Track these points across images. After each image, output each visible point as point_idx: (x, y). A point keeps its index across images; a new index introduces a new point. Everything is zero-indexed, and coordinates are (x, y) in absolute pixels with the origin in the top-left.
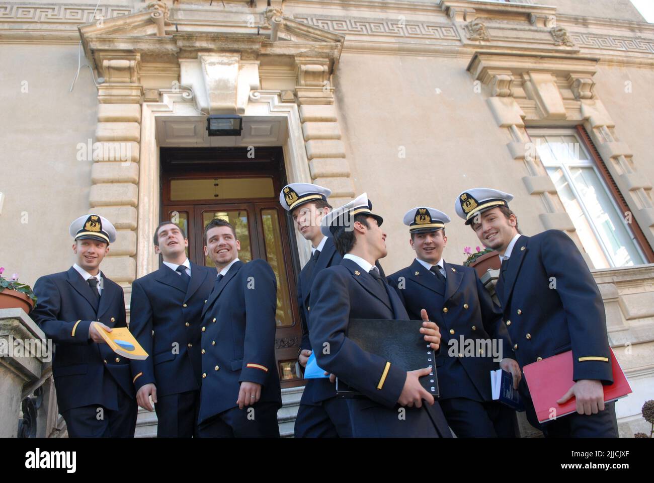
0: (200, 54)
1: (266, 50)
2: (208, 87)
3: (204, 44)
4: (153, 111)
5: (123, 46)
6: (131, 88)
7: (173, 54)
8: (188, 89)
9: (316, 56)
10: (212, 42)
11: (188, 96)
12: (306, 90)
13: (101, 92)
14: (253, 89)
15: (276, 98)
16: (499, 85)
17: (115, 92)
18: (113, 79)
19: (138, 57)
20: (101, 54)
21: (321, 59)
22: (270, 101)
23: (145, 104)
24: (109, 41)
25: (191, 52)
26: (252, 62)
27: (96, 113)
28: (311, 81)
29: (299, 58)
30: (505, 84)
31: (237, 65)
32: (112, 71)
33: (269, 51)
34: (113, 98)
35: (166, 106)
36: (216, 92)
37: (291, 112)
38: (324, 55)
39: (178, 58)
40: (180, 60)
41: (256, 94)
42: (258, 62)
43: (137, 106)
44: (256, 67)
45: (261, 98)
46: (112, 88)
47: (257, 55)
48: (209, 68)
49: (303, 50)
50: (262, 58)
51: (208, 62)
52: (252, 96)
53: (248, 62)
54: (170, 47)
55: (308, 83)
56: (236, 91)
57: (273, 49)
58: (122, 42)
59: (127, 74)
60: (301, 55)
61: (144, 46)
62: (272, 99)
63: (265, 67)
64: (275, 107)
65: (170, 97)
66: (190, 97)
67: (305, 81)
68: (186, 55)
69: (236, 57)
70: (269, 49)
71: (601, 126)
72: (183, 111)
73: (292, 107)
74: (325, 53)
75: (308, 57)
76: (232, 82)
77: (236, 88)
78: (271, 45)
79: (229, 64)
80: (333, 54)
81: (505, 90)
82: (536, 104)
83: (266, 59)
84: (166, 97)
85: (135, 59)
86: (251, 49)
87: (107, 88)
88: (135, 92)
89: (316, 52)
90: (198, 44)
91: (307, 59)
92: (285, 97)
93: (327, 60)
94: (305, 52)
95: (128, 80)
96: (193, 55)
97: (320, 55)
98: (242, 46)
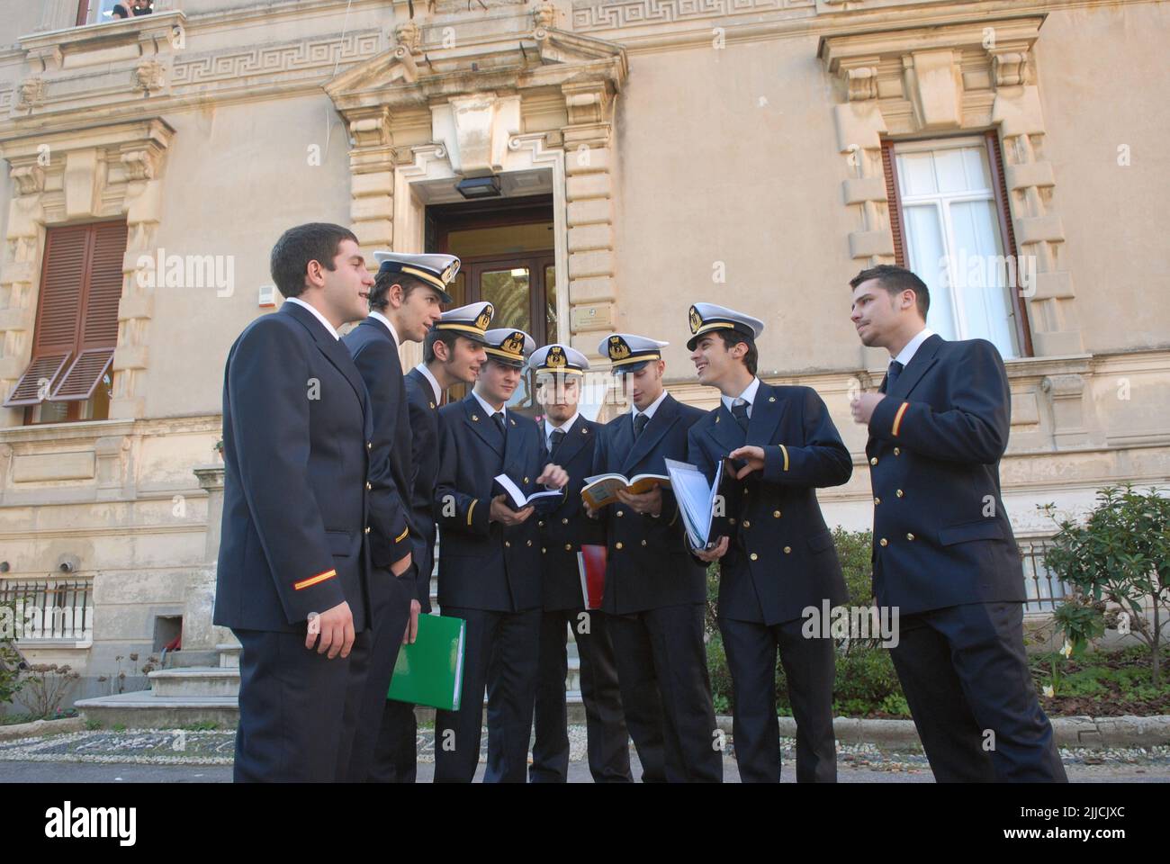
0: (450, 99)
1: (525, 82)
2: (459, 145)
3: (452, 88)
4: (406, 177)
5: (369, 101)
6: (381, 152)
7: (421, 103)
8: (442, 144)
9: (588, 80)
10: (462, 84)
11: (442, 153)
12: (574, 130)
13: (353, 161)
14: (512, 135)
15: (540, 142)
16: (854, 85)
17: (367, 159)
18: (363, 143)
19: (386, 112)
20: (349, 113)
21: (595, 83)
22: (532, 147)
23: (397, 170)
24: (354, 97)
25: (439, 98)
26: (511, 97)
27: (349, 186)
28: (581, 117)
29: (567, 86)
30: (863, 83)
31: (491, 108)
32: (360, 134)
33: (530, 82)
34: (365, 167)
35: (419, 169)
36: (468, 150)
37: (557, 162)
38: (597, 76)
39: (428, 105)
40: (431, 107)
41: (515, 142)
42: (519, 97)
43: (389, 174)
44: (518, 103)
45: (523, 145)
46: (363, 154)
47: (516, 90)
48: (461, 118)
49: (571, 75)
50: (523, 92)
51: (459, 109)
52: (511, 147)
53: (506, 98)
54: (417, 96)
55: (578, 119)
56: (491, 145)
57: (534, 79)
58: (368, 96)
59: (376, 136)
60: (568, 82)
61: (391, 98)
62: (536, 145)
63: (529, 100)
64: (537, 157)
65: (422, 156)
66: (443, 155)
67: (574, 117)
68: (436, 101)
69: (491, 97)
70: (529, 80)
71: (1019, 136)
72: (437, 173)
73: (557, 154)
74: (599, 74)
75: (577, 82)
76: (486, 134)
77: (490, 142)
78: (531, 75)
79: (483, 108)
80: (609, 74)
81: (865, 92)
82: (913, 108)
83: (527, 93)
84: (418, 156)
85: (382, 116)
86: (506, 86)
87: (358, 155)
88: (386, 157)
89: (587, 74)
90: (446, 89)
91: (577, 85)
92: (551, 142)
93: (602, 83)
94: (573, 78)
95: (377, 142)
96: (443, 100)
97: (594, 78)
98: (496, 84)
